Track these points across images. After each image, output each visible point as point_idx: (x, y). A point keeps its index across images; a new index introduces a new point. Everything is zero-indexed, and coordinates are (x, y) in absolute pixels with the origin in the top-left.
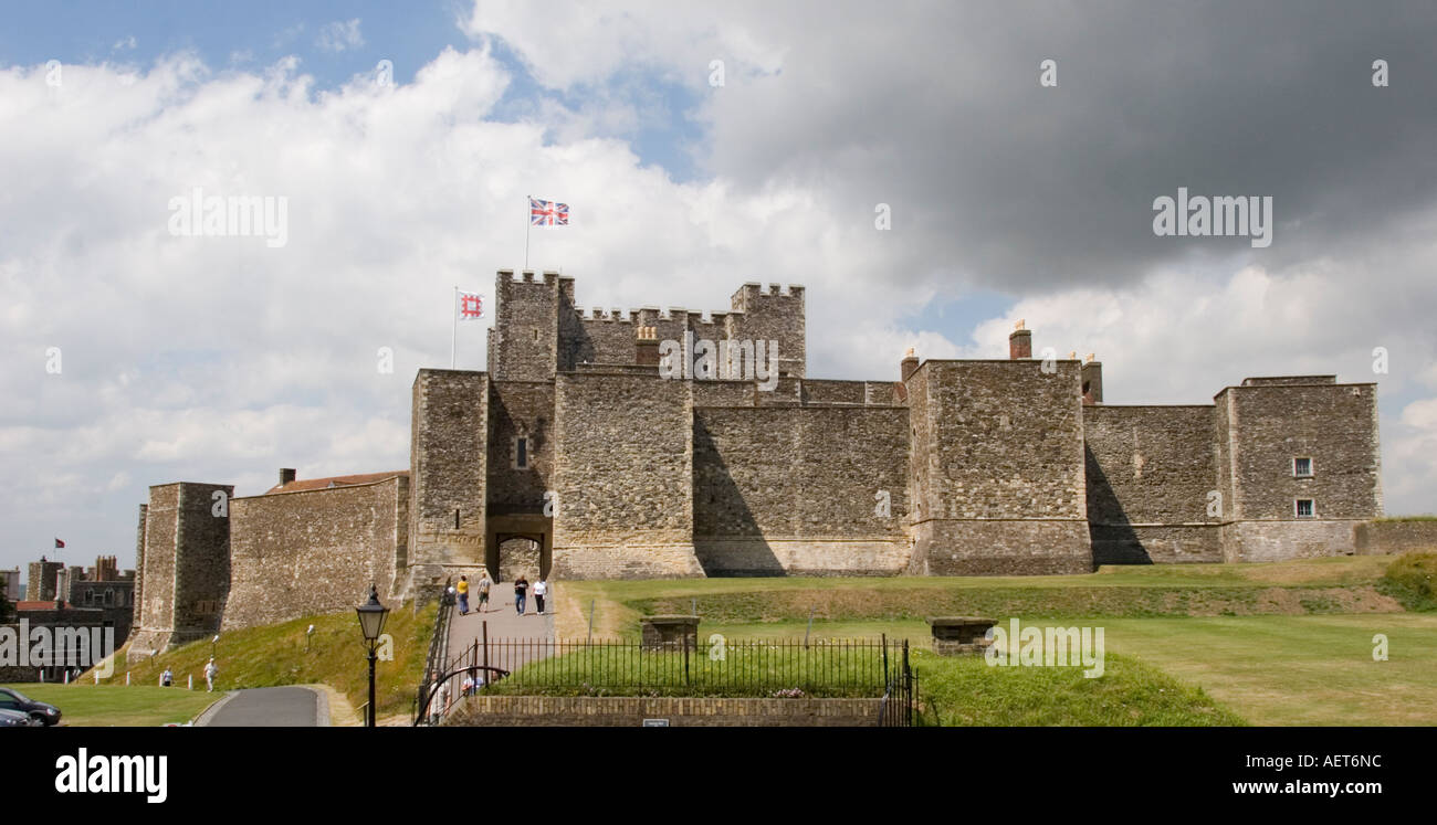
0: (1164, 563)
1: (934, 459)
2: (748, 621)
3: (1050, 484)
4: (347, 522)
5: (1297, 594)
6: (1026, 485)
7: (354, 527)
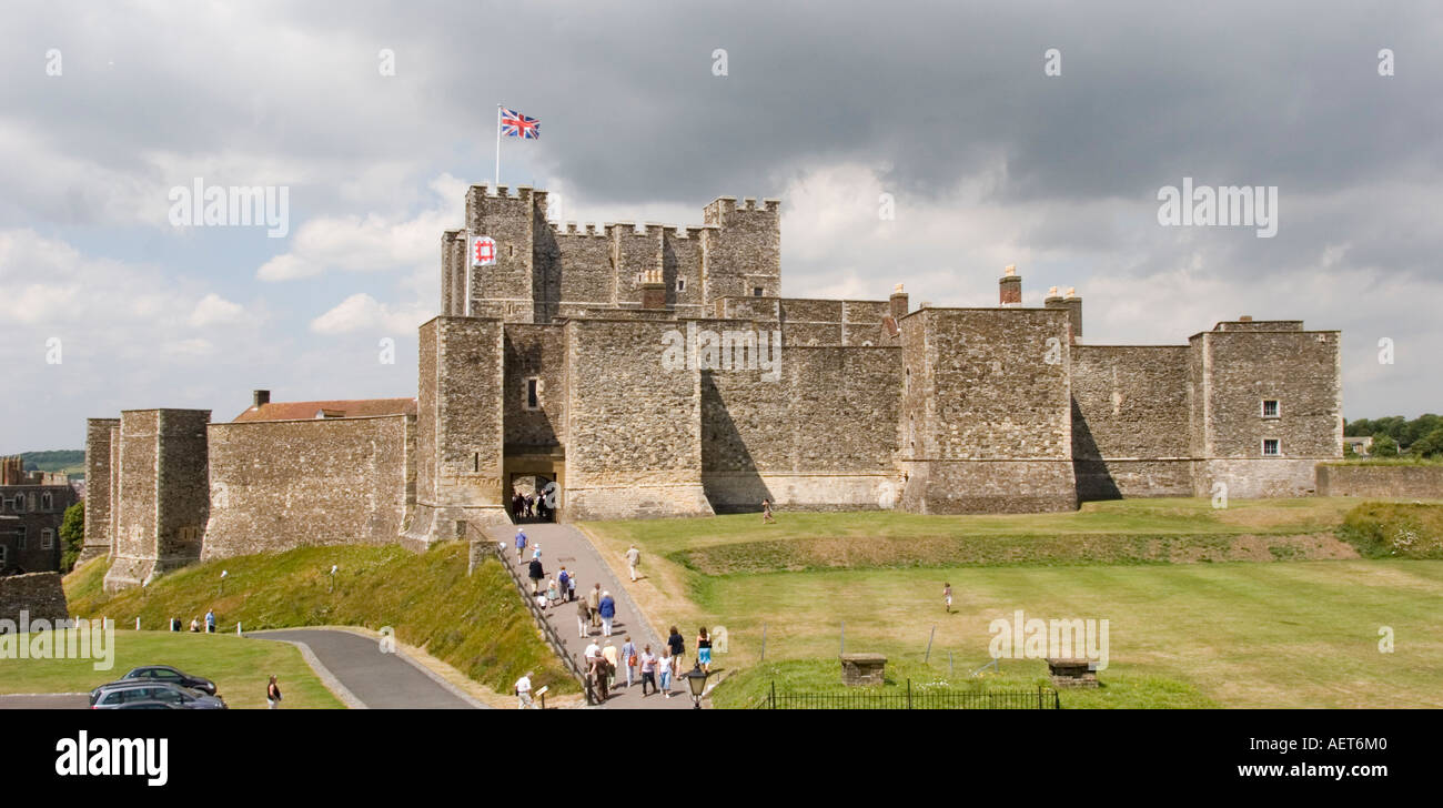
0: (1139, 497)
1: (931, 403)
2: (775, 570)
3: (1038, 426)
4: (345, 455)
5: (1266, 541)
6: (1016, 427)
7: (352, 460)
